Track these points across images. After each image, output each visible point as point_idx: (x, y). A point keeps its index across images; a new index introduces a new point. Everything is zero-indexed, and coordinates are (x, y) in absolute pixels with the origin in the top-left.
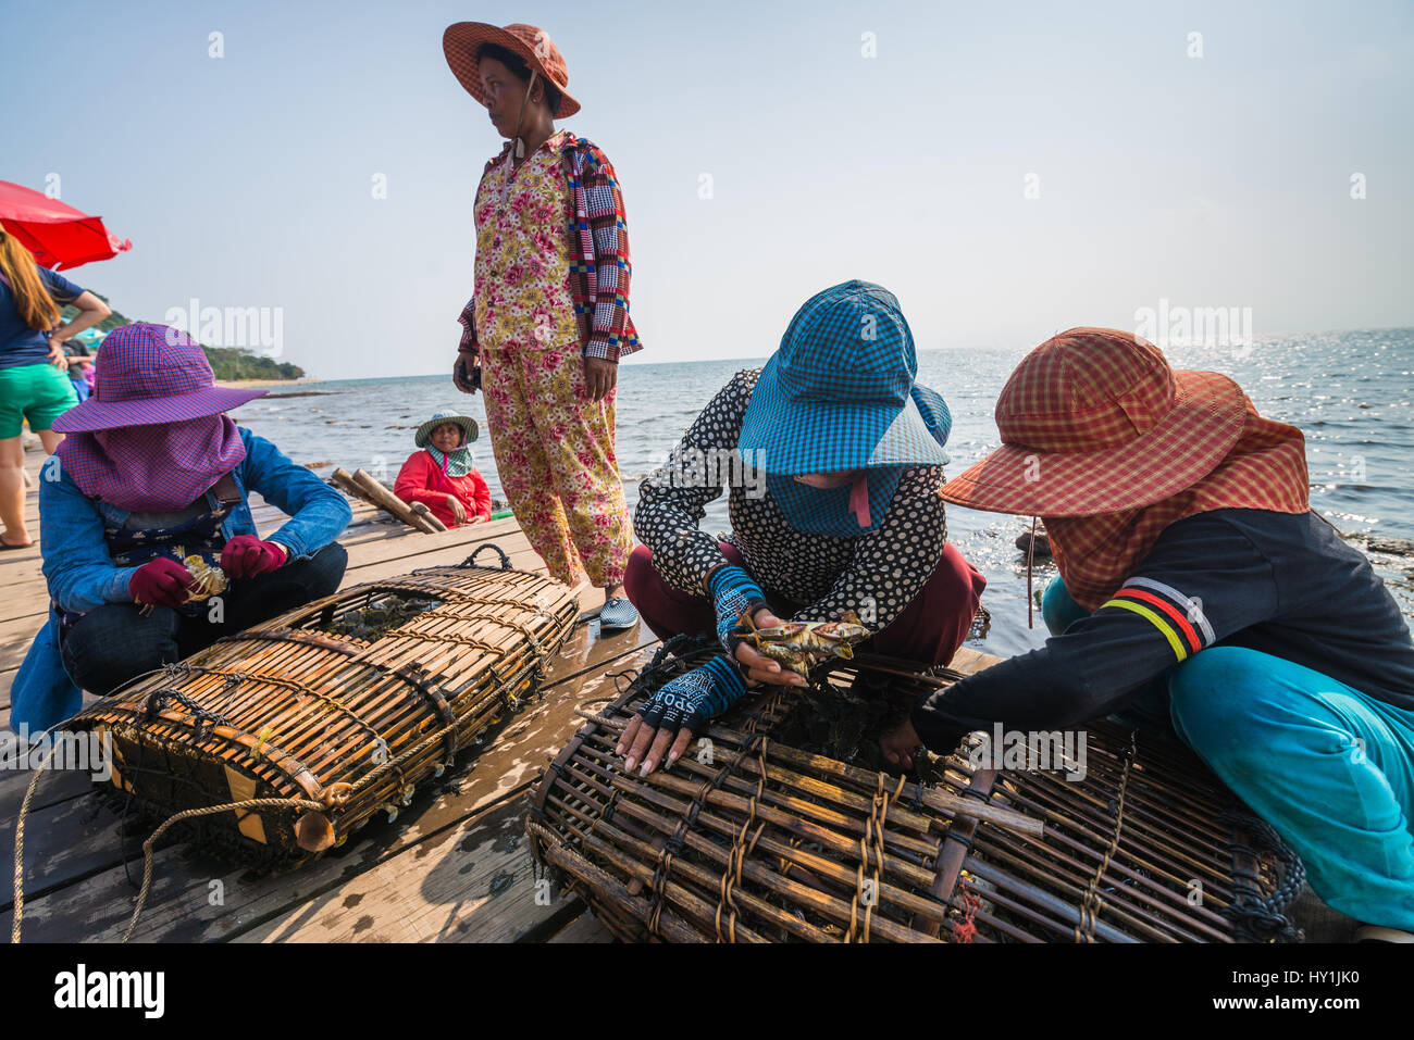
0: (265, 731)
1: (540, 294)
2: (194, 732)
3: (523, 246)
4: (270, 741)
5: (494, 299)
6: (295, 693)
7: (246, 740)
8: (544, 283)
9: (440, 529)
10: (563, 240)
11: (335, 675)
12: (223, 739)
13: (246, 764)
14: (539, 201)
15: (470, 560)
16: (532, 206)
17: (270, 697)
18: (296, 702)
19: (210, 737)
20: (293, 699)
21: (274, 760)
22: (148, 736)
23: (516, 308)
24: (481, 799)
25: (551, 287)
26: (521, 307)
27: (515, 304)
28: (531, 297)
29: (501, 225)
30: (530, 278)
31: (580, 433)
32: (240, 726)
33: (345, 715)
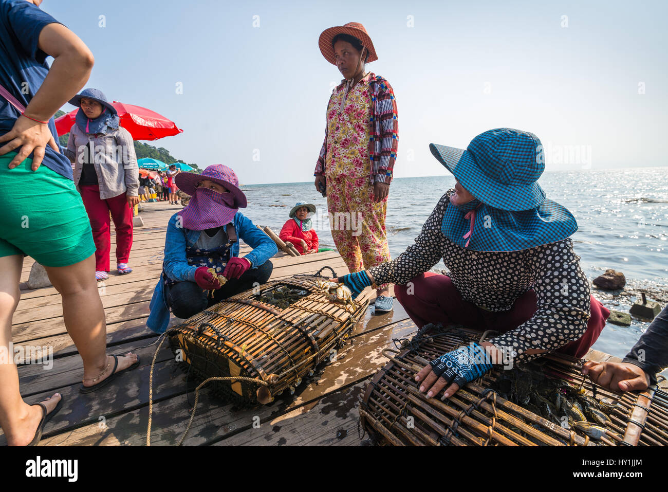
0: (244, 346)
1: (357, 152)
2: (217, 342)
3: (350, 130)
4: (247, 351)
5: (335, 154)
6: (255, 330)
7: (237, 349)
8: (359, 147)
9: (298, 255)
10: (368, 126)
11: (270, 323)
12: (228, 347)
13: (238, 360)
14: (358, 109)
15: (319, 273)
16: (354, 111)
17: (245, 330)
18: (255, 334)
19: (223, 345)
20: (254, 332)
21: (248, 360)
22: (199, 342)
23: (345, 159)
24: (328, 389)
25: (362, 148)
26: (348, 158)
27: (345, 157)
28: (353, 153)
29: (340, 120)
30: (353, 144)
31: (371, 217)
32: (234, 342)
33: (275, 343)
